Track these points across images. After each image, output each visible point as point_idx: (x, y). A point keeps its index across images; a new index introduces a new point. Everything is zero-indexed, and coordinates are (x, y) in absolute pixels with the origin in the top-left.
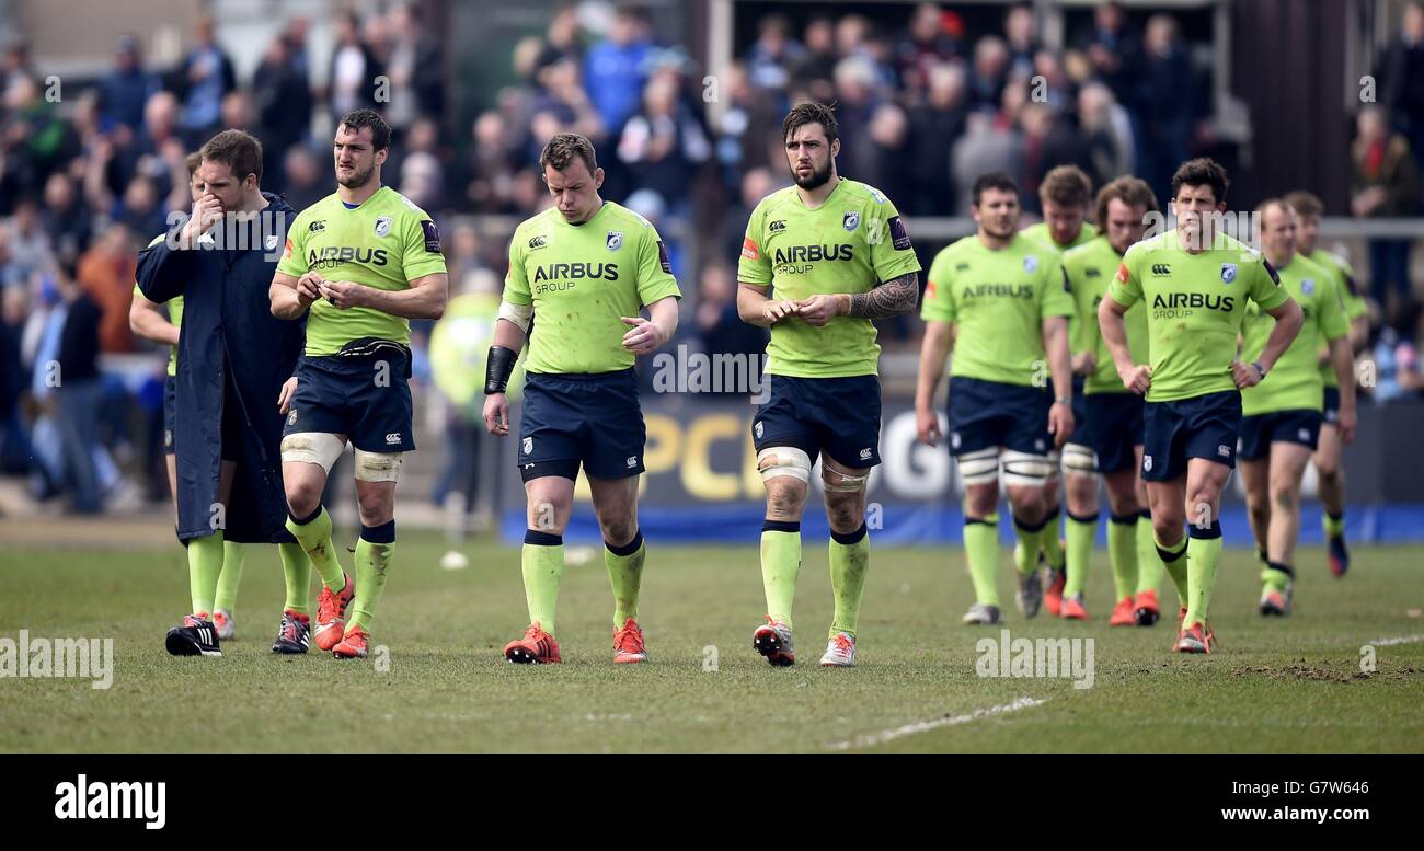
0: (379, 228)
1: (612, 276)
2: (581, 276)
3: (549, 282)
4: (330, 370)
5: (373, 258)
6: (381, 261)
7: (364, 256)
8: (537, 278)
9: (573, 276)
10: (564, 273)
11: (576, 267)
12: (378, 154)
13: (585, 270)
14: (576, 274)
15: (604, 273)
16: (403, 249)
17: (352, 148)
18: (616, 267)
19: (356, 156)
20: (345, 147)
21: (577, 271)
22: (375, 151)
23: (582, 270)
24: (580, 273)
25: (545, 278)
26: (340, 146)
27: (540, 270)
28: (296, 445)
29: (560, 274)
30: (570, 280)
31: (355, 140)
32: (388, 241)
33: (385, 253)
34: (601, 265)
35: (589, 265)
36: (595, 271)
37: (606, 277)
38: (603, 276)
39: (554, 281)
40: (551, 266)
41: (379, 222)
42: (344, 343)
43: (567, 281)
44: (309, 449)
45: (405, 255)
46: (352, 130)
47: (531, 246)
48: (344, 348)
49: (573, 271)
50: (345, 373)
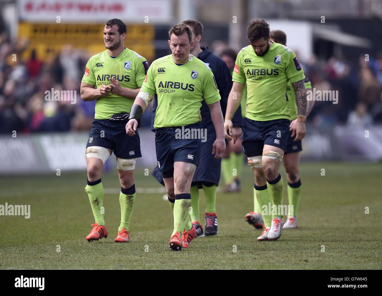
0: (126, 66)
1: (192, 89)
2: (178, 88)
3: (164, 89)
4: (106, 125)
5: (124, 79)
6: (128, 80)
7: (120, 78)
8: (160, 86)
9: (175, 88)
10: (171, 86)
11: (177, 84)
12: (121, 36)
13: (180, 86)
14: (176, 87)
15: (188, 88)
16: (136, 74)
17: (110, 34)
18: (194, 86)
19: (112, 37)
20: (107, 34)
21: (176, 85)
22: (120, 34)
23: (179, 85)
24: (178, 87)
25: (163, 87)
26: (105, 34)
27: (161, 83)
28: (92, 151)
29: (169, 86)
30: (173, 89)
31: (111, 30)
32: (130, 71)
33: (129, 76)
34: (187, 84)
35: (182, 84)
36: (184, 87)
37: (189, 90)
38: (188, 89)
39: (166, 88)
40: (166, 82)
41: (126, 64)
42: (112, 115)
43: (172, 89)
44: (98, 153)
45: (137, 77)
46: (109, 27)
47: (159, 71)
48: (113, 117)
49: (175, 85)
50: (113, 126)
